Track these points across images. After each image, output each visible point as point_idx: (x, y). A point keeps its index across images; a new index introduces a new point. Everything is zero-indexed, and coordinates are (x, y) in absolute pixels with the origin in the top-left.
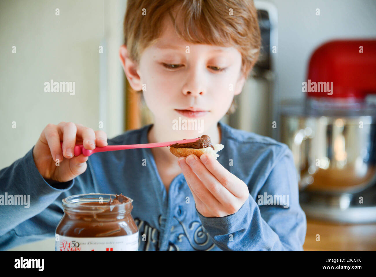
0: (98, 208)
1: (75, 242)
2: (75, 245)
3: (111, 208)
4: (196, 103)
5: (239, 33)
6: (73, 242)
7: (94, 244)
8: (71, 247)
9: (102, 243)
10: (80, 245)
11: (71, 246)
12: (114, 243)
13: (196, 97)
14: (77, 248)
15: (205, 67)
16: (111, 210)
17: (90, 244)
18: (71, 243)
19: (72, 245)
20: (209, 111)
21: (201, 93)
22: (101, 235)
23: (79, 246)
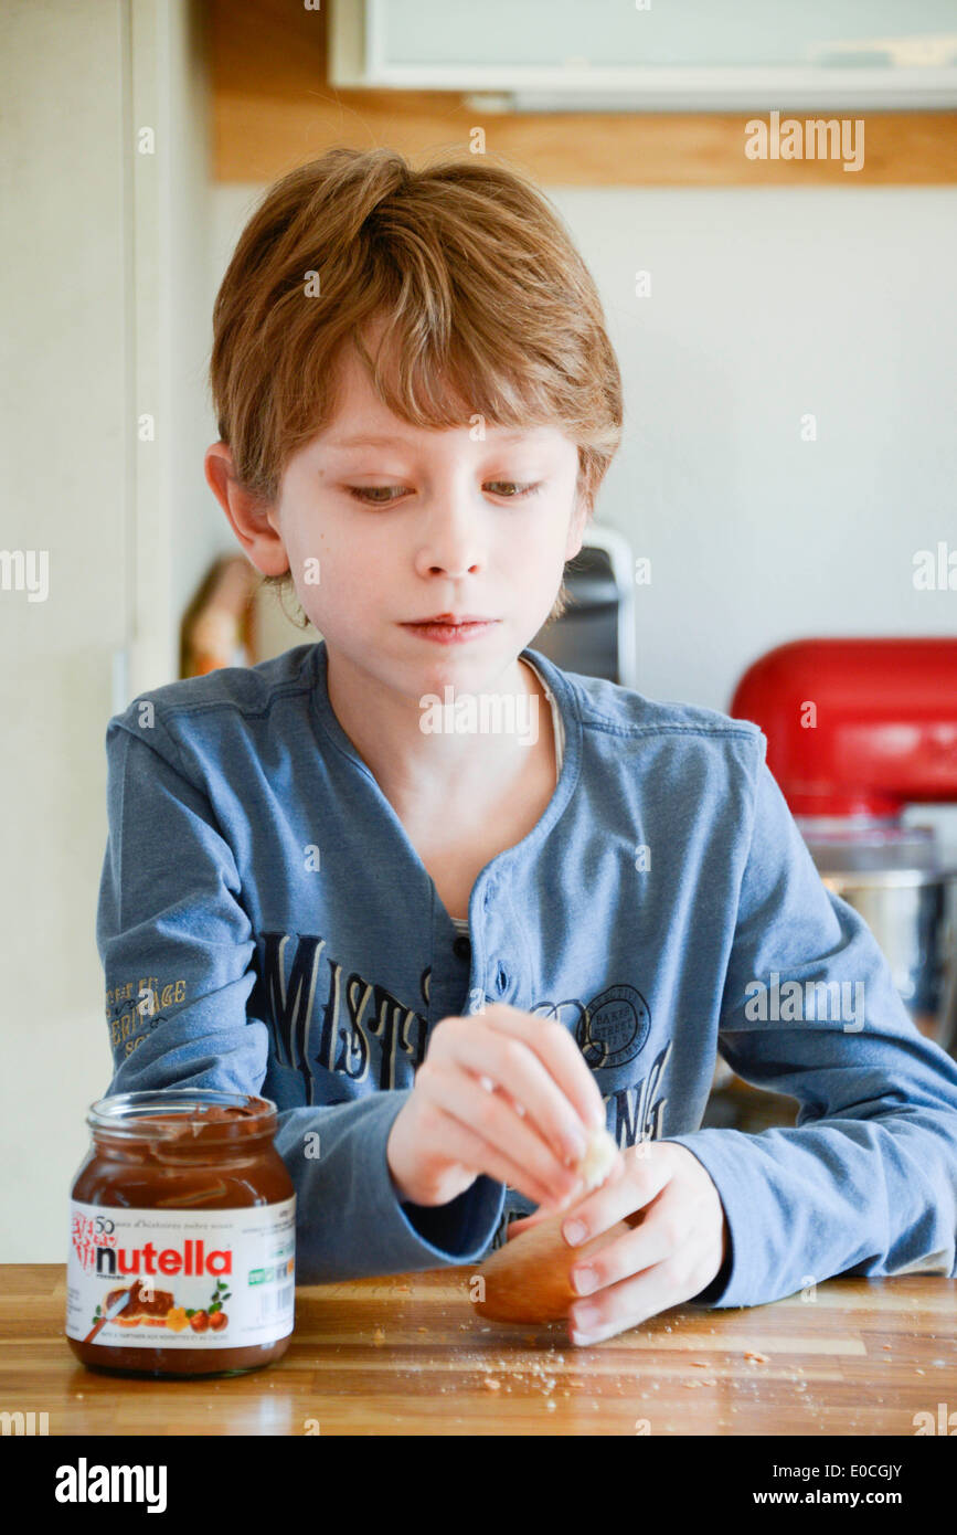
0: (160, 1129)
1: (102, 1218)
2: (103, 1227)
3: (195, 1130)
4: (458, 599)
5: (569, 379)
6: (100, 1220)
7: (154, 1226)
8: (94, 1233)
9: (174, 1226)
10: (116, 1228)
11: (94, 1230)
12: (206, 1227)
13: (457, 583)
14: (108, 1236)
15: (479, 495)
16: (196, 1134)
17: (141, 1225)
18: (94, 1222)
19: (97, 1227)
20: (498, 621)
21: (472, 569)
22: (170, 1201)
23: (112, 1231)
